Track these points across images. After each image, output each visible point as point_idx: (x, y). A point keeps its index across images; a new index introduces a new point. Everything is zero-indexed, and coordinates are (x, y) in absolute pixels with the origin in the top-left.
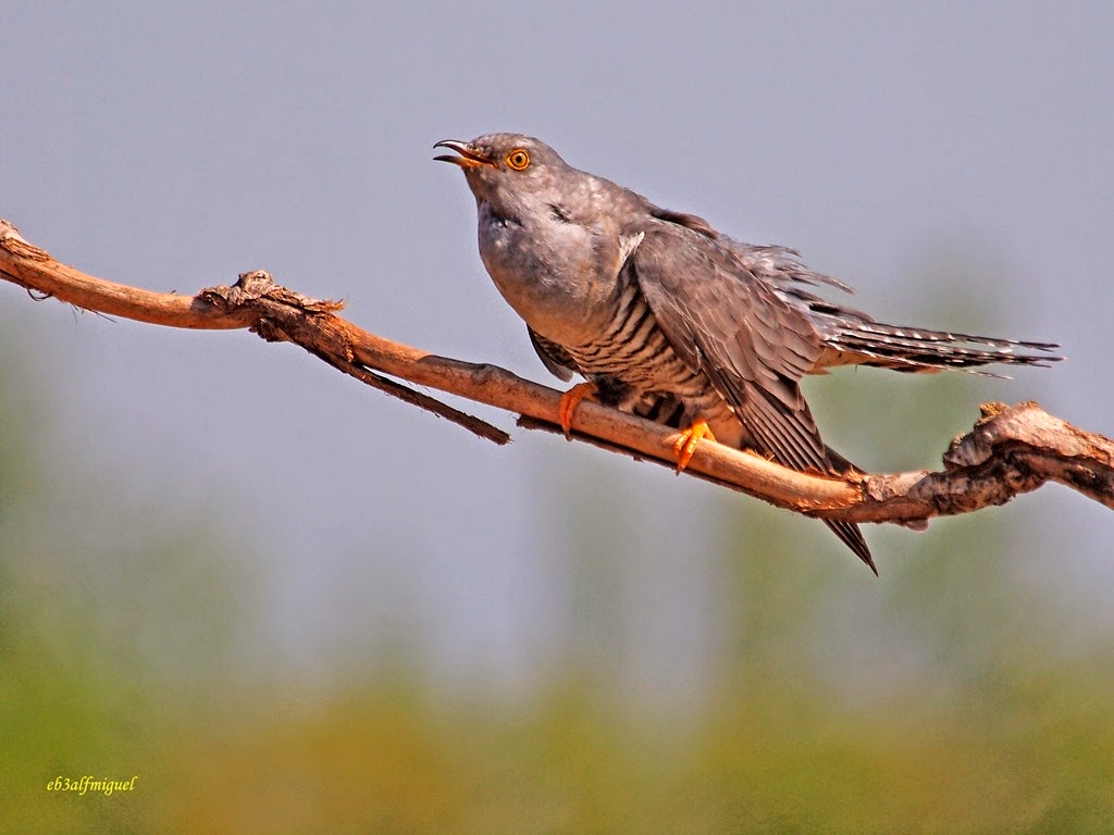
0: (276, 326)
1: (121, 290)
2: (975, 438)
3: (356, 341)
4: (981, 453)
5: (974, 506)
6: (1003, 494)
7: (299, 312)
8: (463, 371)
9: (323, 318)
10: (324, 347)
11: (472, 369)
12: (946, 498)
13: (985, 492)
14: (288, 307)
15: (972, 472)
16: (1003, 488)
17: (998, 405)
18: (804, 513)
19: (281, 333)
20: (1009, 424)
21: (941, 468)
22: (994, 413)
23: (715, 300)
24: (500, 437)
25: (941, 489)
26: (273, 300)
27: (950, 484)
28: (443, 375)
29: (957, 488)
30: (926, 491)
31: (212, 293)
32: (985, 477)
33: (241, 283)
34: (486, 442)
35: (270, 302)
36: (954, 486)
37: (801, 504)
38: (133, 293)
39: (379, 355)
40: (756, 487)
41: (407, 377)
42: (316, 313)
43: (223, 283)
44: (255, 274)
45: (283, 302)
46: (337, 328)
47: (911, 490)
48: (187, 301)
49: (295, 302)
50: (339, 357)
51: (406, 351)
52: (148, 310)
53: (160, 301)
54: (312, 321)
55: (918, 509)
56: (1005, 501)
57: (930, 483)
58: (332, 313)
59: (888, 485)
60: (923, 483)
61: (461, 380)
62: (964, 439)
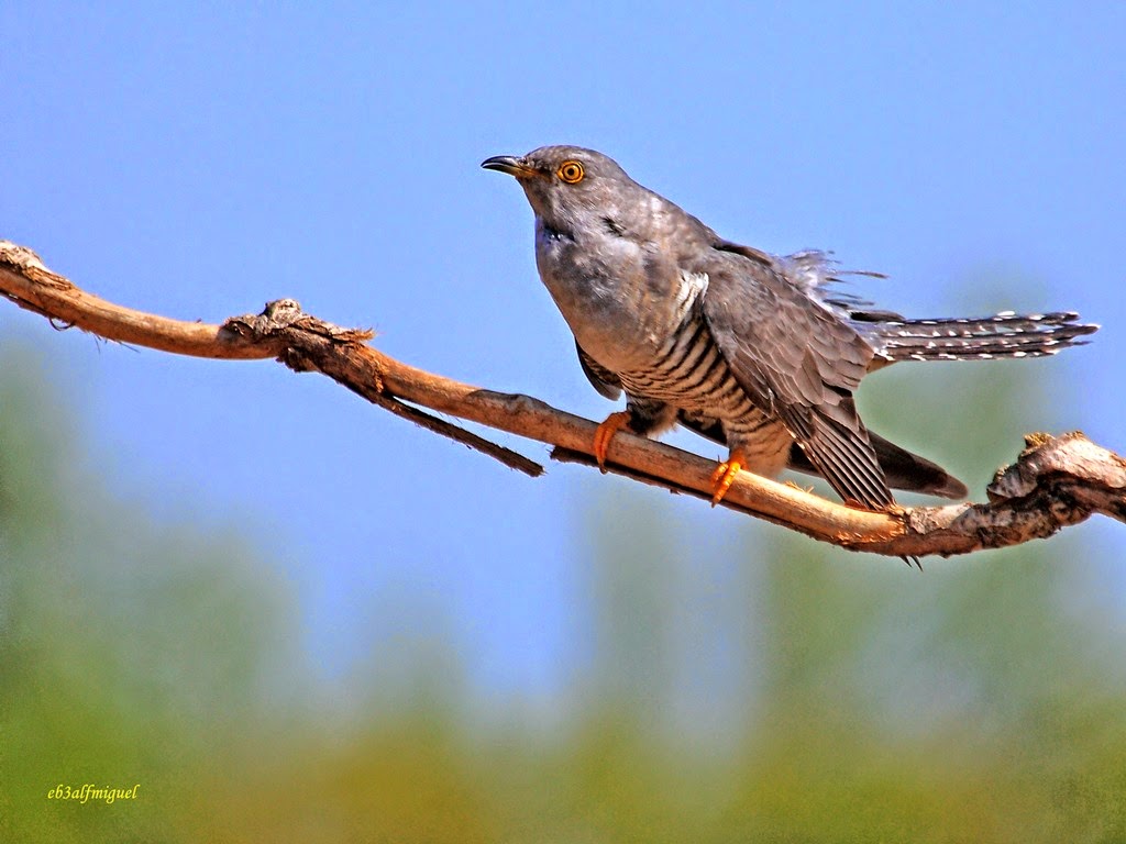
0: (304, 357)
1: (146, 319)
2: (1018, 470)
3: (386, 371)
4: (1026, 484)
5: (1018, 538)
6: (1048, 527)
7: (327, 341)
8: (495, 401)
9: (352, 347)
10: (353, 378)
11: (504, 399)
12: (990, 530)
13: (1030, 524)
14: (316, 336)
15: (1017, 504)
16: (1049, 521)
17: (1044, 436)
18: (844, 546)
19: (309, 362)
20: (1055, 455)
21: (985, 500)
22: (1039, 443)
23: (782, 334)
24: (534, 469)
25: (985, 521)
26: (300, 328)
27: (994, 516)
28: (475, 405)
29: (1001, 520)
30: (969, 524)
31: (239, 323)
32: (1030, 510)
33: (268, 312)
34: (520, 474)
35: (298, 331)
36: (998, 519)
37: (841, 537)
38: (157, 322)
39: (410, 385)
40: (794, 519)
41: (438, 408)
42: (346, 342)
43: (250, 313)
44: (283, 303)
45: (310, 331)
46: (367, 357)
47: (954, 523)
48: (213, 330)
49: (323, 331)
50: (369, 387)
51: (437, 381)
52: (172, 340)
53: (186, 331)
54: (340, 351)
55: (962, 541)
56: (1050, 533)
57: (973, 515)
58: (361, 342)
59: (931, 518)
60: (966, 515)
61: (493, 411)
62: (1008, 471)
